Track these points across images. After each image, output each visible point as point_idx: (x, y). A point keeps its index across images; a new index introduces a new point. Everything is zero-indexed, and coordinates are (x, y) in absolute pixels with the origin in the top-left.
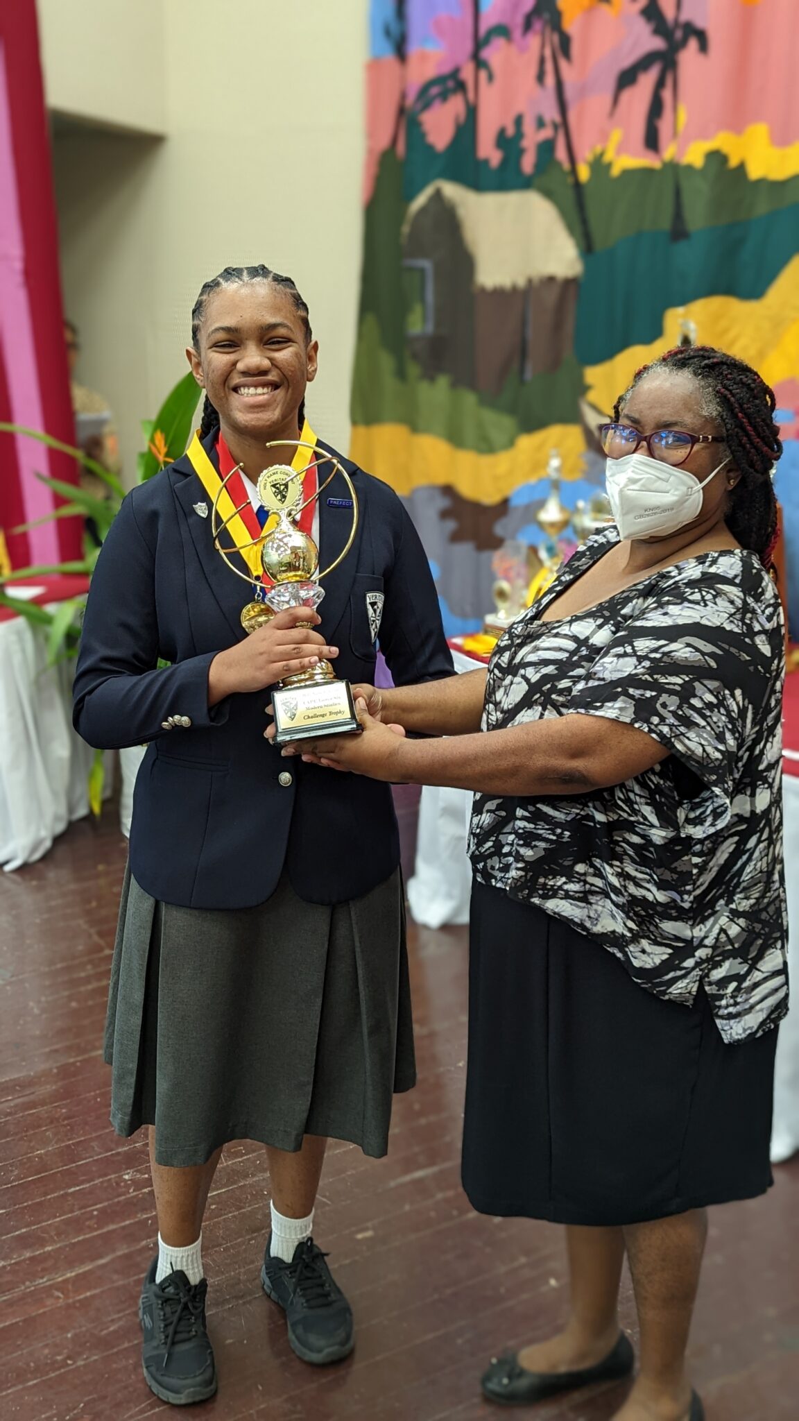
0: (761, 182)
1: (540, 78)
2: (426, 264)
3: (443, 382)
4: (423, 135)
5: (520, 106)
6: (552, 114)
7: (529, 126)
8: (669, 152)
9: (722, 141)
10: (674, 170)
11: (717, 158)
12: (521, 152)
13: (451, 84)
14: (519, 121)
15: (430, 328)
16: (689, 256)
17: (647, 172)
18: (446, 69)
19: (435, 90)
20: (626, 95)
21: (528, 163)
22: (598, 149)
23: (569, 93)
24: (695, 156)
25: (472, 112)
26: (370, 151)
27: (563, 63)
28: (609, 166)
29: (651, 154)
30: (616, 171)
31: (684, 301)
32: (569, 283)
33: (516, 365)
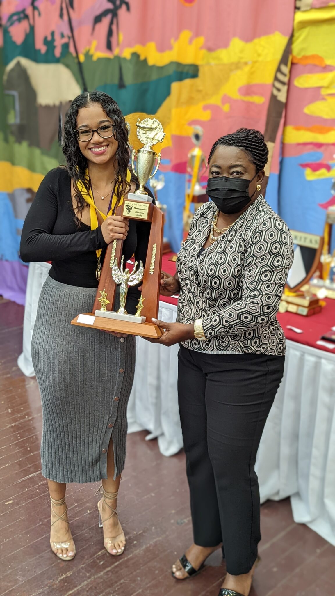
0: (153, 66)
1: (61, 16)
2: (15, 93)
3: (25, 144)
4: (11, 37)
5: (53, 27)
6: (67, 32)
7: (57, 37)
9: (137, 48)
10: (119, 59)
11: (136, 55)
12: (54, 47)
13: (22, 15)
14: (53, 34)
15: (18, 121)
16: (126, 96)
17: (108, 60)
18: (20, 9)
19: (15, 18)
20: (98, 26)
21: (58, 52)
22: (88, 48)
23: (74, 24)
24: (127, 54)
25: (32, 28)
27: (71, 11)
28: (92, 56)
29: (109, 51)
30: (95, 58)
33: (57, 138)
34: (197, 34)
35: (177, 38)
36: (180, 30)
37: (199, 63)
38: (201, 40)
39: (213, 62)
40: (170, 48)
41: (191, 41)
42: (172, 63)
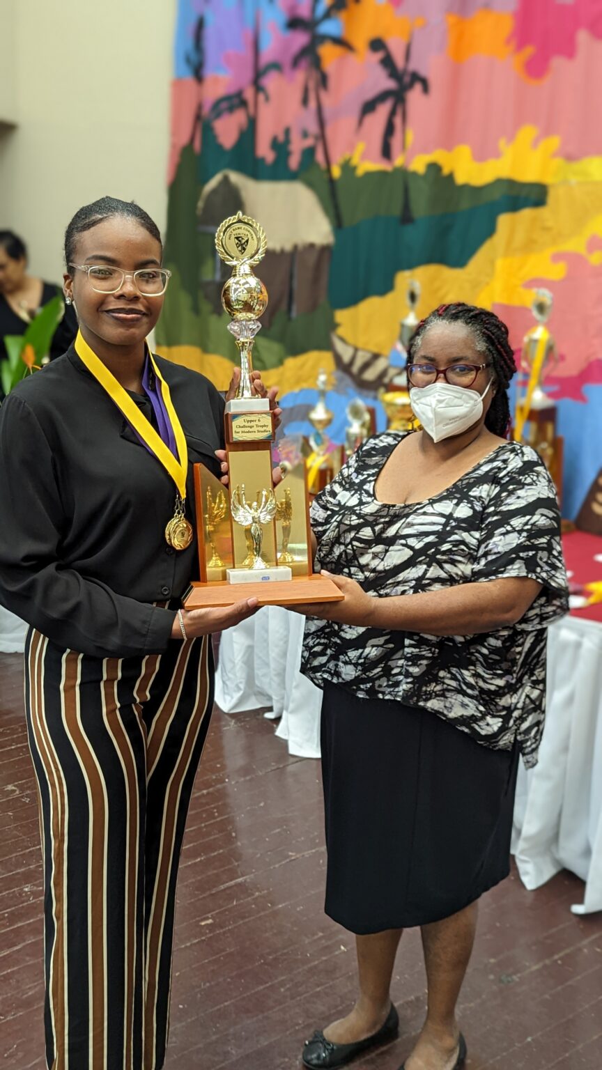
0: (466, 187)
1: (305, 101)
4: (215, 138)
5: (289, 120)
6: (313, 128)
7: (295, 136)
8: (399, 161)
9: (438, 156)
10: (404, 176)
11: (434, 168)
12: (289, 154)
13: (236, 101)
14: (287, 132)
15: (220, 277)
16: (414, 236)
17: (382, 174)
18: (233, 90)
19: (224, 106)
20: (368, 118)
21: (294, 162)
22: (347, 156)
23: (326, 113)
24: (418, 165)
25: (252, 123)
26: (174, 146)
27: (323, 95)
28: (354, 168)
29: (385, 161)
30: (360, 172)
31: (410, 266)
32: (325, 249)
33: (284, 307)
34: (547, 132)
35: (511, 138)
36: (518, 123)
37: (547, 180)
38: (554, 142)
39: (574, 180)
40: (497, 154)
41: (535, 143)
42: (499, 182)
